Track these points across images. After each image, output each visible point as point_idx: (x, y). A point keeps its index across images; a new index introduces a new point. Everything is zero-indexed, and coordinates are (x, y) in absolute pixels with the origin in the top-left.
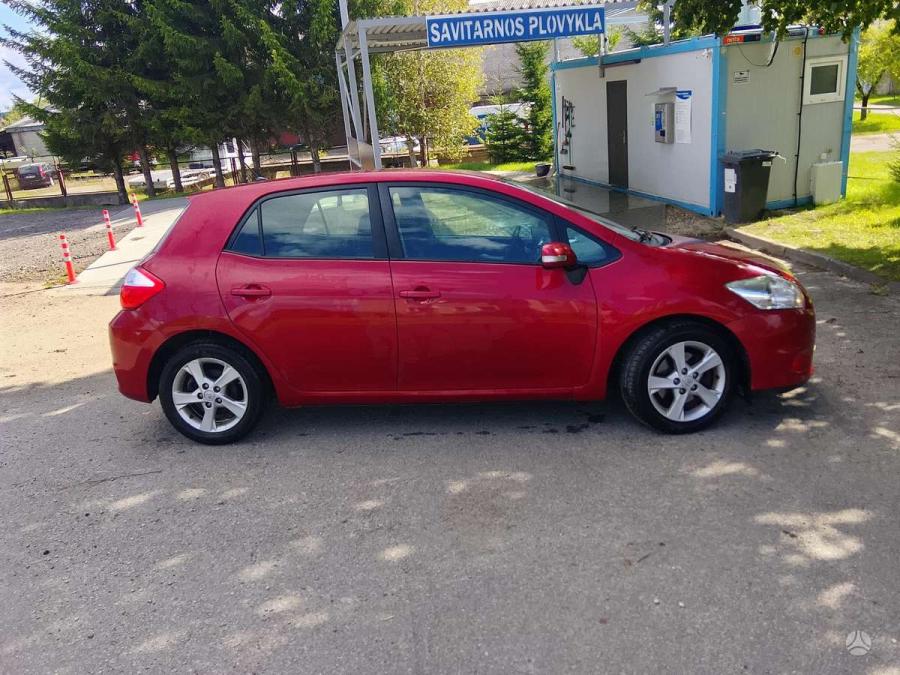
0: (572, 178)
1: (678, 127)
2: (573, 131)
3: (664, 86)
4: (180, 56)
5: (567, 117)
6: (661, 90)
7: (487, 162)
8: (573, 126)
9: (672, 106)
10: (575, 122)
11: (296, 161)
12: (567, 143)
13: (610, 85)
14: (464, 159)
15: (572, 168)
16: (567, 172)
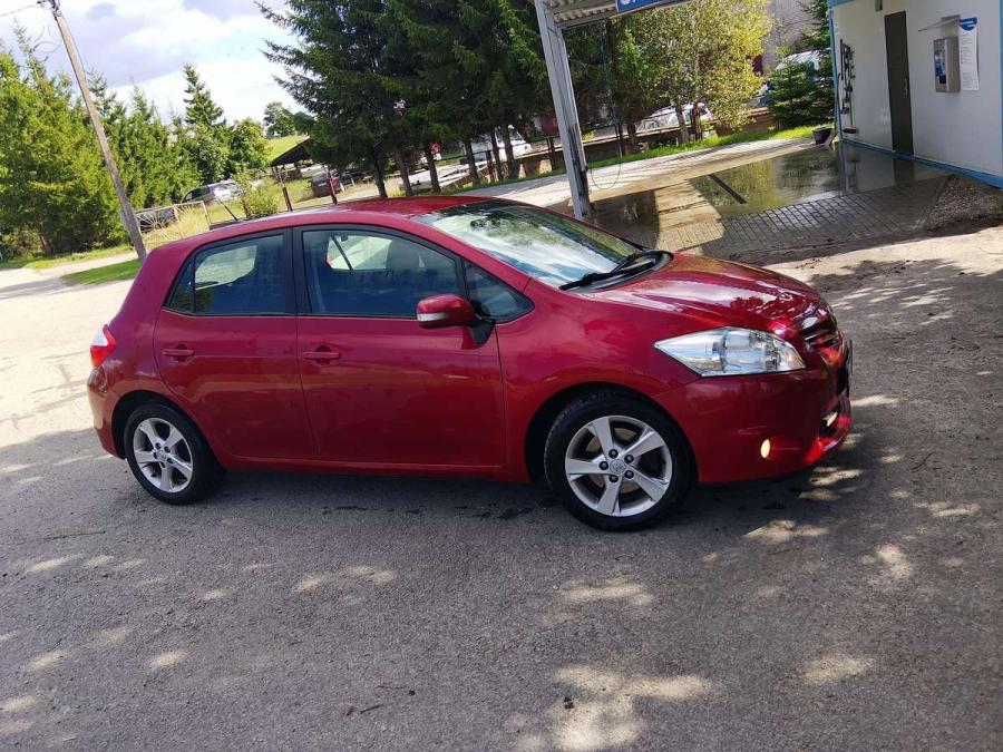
0: (855, 144)
1: (964, 68)
2: (853, 83)
3: (945, 16)
4: (425, 49)
5: (847, 66)
6: (944, 19)
7: (772, 128)
8: (853, 77)
9: (955, 41)
10: (853, 72)
11: (552, 148)
12: (847, 99)
13: (888, 19)
14: (743, 127)
15: (853, 131)
16: (850, 136)
